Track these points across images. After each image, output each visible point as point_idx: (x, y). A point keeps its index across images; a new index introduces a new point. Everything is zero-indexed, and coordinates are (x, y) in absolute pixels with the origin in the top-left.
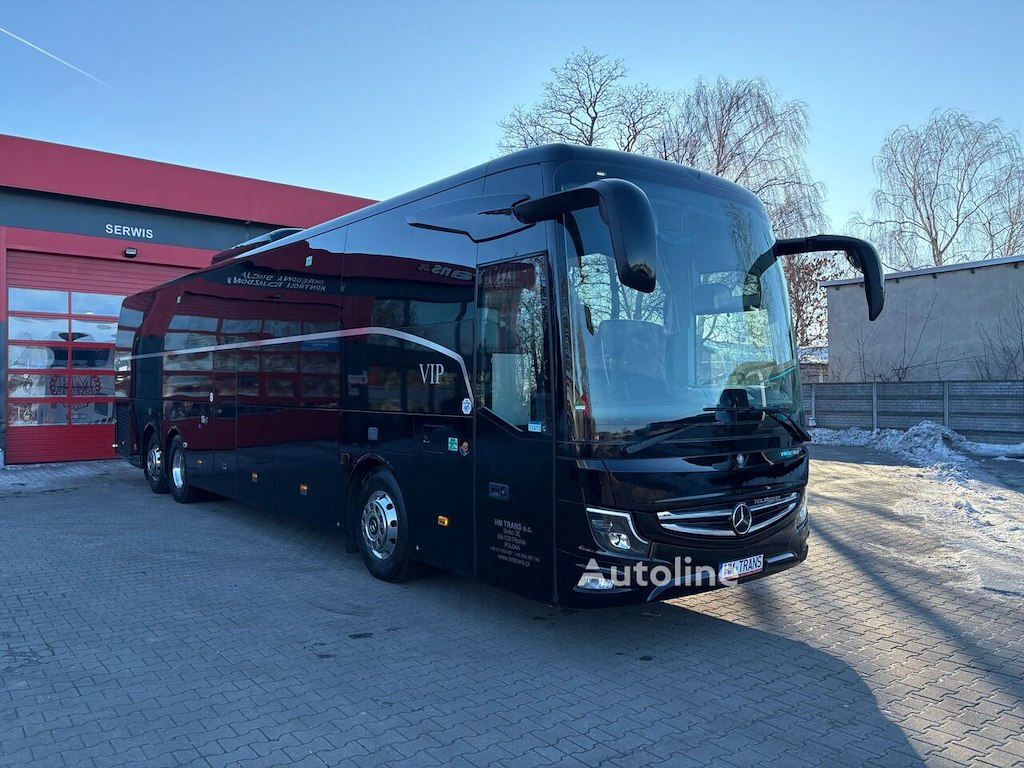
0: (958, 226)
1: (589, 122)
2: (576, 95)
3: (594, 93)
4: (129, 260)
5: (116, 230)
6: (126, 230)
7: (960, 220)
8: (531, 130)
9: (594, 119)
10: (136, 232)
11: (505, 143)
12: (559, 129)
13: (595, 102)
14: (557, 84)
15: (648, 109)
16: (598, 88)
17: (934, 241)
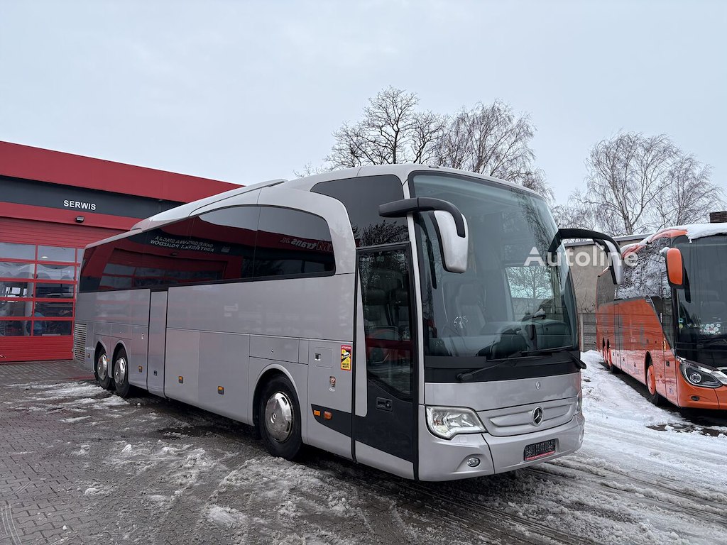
0: (643, 208)
1: (394, 135)
2: (385, 116)
3: (397, 115)
4: (78, 224)
5: (71, 204)
6: (78, 204)
7: (644, 204)
8: (355, 139)
9: (397, 133)
10: (84, 206)
11: (337, 147)
12: (373, 139)
13: (398, 121)
14: (372, 108)
15: (432, 127)
16: (400, 111)
17: (626, 218)
